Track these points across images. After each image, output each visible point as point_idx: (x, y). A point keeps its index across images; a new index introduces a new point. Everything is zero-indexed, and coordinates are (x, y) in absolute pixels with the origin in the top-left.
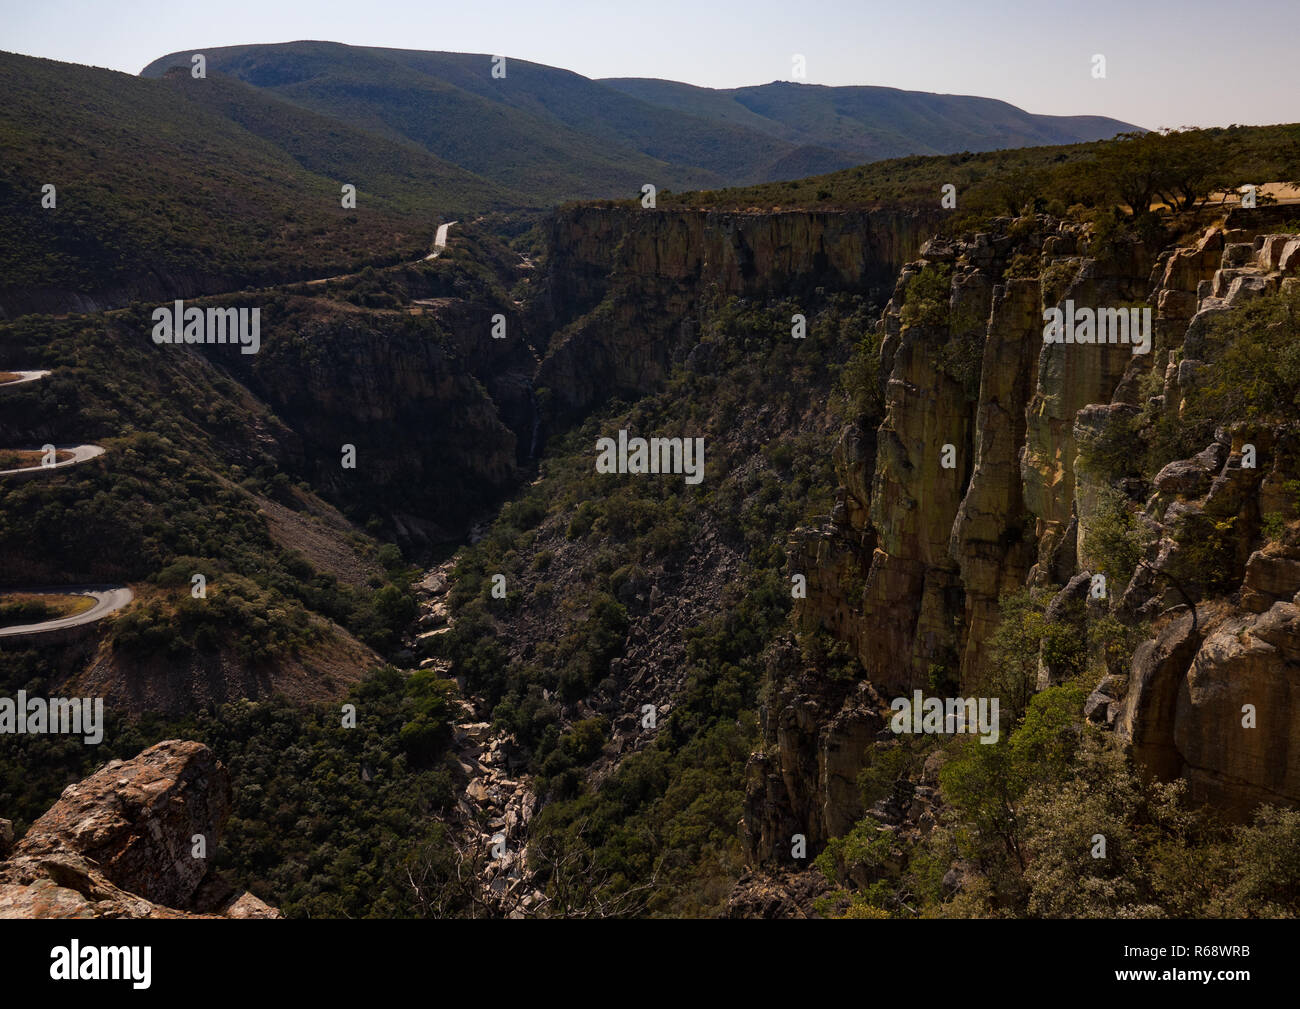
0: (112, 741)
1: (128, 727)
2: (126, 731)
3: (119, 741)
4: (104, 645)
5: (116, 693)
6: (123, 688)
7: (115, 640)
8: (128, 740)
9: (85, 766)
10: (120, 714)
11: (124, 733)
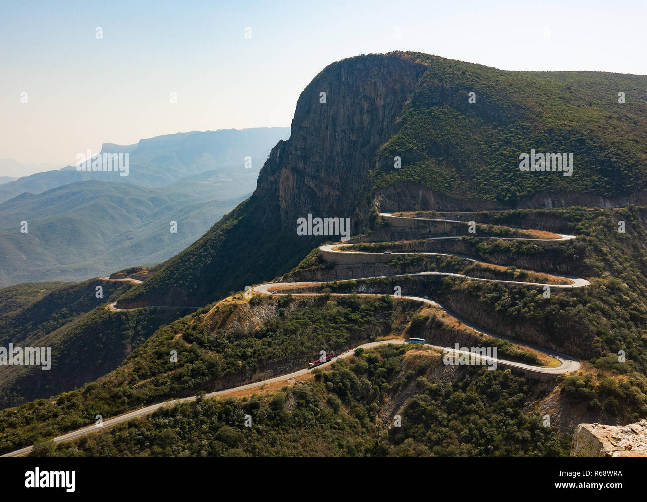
0: (545, 442)
1: (555, 439)
2: (554, 440)
3: (549, 444)
4: (557, 389)
5: (556, 417)
6: (559, 416)
7: (563, 388)
8: (553, 446)
9: (529, 450)
10: (554, 430)
11: (552, 441)
